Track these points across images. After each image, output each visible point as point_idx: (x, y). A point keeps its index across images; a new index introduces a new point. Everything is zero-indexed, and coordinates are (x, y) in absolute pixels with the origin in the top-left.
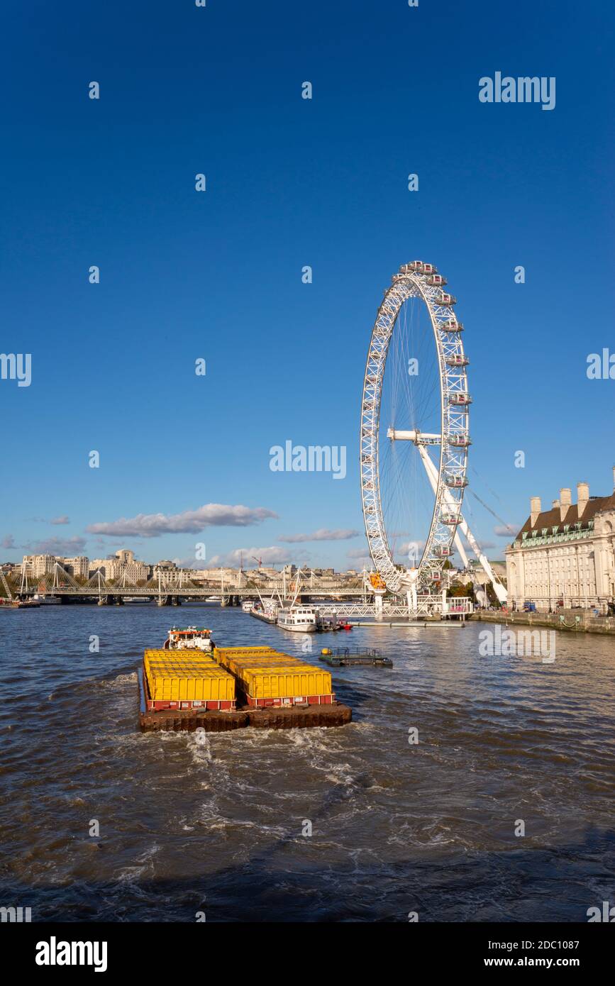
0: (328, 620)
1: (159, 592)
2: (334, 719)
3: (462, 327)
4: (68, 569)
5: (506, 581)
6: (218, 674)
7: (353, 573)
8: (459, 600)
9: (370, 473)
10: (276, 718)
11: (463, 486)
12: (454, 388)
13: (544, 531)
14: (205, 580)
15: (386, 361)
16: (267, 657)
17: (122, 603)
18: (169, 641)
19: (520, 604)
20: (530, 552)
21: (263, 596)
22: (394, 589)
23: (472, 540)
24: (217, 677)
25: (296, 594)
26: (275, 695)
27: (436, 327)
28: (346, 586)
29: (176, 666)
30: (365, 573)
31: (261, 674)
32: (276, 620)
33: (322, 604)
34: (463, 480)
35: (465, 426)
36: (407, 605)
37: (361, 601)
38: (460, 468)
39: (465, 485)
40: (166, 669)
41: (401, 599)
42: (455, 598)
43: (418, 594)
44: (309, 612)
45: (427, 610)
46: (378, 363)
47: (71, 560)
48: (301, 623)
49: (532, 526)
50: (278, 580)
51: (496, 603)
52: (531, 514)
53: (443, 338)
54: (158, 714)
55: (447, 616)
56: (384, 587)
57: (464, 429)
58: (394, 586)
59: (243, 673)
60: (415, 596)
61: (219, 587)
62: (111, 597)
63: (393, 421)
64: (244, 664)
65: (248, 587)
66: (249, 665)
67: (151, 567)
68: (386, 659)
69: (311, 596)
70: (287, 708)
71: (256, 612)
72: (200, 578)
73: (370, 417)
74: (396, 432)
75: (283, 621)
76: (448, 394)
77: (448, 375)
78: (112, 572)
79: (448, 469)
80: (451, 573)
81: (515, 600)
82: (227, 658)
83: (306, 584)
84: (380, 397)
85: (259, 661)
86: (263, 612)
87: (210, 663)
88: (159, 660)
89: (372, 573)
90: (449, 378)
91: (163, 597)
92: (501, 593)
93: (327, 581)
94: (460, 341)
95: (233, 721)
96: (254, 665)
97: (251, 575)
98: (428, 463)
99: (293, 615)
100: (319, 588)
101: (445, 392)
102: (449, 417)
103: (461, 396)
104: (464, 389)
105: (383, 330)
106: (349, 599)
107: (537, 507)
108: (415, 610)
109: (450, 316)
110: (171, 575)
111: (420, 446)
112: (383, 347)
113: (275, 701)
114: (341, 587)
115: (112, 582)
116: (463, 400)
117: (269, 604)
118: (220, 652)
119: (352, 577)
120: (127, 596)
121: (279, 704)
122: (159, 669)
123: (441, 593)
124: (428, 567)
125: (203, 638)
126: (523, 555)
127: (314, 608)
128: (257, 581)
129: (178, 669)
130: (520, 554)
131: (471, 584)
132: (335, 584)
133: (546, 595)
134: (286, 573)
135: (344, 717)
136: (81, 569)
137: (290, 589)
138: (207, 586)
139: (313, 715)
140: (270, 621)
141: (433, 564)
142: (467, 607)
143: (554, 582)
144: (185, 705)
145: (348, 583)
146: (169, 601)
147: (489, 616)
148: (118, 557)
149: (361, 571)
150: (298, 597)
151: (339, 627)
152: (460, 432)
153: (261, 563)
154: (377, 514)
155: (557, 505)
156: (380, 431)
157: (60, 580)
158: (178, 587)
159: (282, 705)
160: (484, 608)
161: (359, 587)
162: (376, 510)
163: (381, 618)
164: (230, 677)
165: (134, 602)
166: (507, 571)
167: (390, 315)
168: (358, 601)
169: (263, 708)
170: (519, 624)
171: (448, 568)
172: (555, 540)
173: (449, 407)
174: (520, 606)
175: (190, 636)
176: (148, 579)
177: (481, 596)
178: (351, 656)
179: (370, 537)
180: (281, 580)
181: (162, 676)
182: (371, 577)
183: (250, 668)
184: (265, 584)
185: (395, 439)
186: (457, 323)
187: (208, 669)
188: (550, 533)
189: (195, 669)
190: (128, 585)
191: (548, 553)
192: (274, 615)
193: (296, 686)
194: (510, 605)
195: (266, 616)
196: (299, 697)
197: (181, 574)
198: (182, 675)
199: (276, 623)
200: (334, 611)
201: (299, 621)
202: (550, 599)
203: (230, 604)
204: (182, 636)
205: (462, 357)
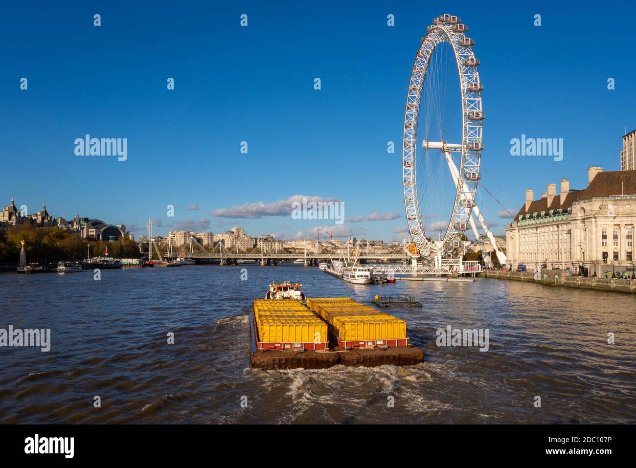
0: (379, 276)
1: (262, 256)
2: (410, 359)
3: (479, 63)
4: (199, 240)
5: (506, 250)
6: (313, 321)
7: (397, 244)
8: (472, 263)
9: (409, 174)
10: (362, 358)
11: (477, 180)
12: (472, 108)
13: (535, 214)
14: (293, 248)
15: (422, 92)
16: (350, 307)
17: (237, 264)
18: (270, 292)
19: (515, 266)
20: (524, 229)
21: (333, 259)
22: (426, 255)
23: (481, 219)
24: (313, 323)
25: (356, 258)
26: (360, 338)
27: (459, 63)
28: (391, 253)
29: (279, 314)
30: (405, 243)
31: (349, 322)
32: (343, 275)
33: (375, 265)
34: (477, 175)
35: (479, 136)
36: (434, 266)
37: (402, 263)
38: (475, 167)
39: (478, 179)
40: (271, 316)
41: (431, 262)
42: (468, 262)
43: (442, 258)
44: (366, 270)
45: (448, 269)
46: (416, 93)
47: (201, 234)
48: (360, 278)
49: (526, 211)
50: (344, 248)
51: (497, 265)
52: (526, 202)
53: (464, 71)
54: (266, 353)
55: (463, 274)
56: (418, 253)
57: (479, 138)
58: (425, 253)
59: (333, 320)
60: (440, 260)
61: (303, 253)
62: (229, 259)
63: (427, 134)
64: (334, 312)
65: (323, 253)
66: (337, 313)
67: (256, 239)
68: (418, 303)
69: (367, 259)
70: (372, 350)
71: (329, 270)
72: (290, 247)
73: (410, 133)
74: (429, 143)
75: (348, 276)
76: (467, 112)
77: (467, 98)
78: (230, 242)
79: (467, 168)
80: (467, 244)
81: (511, 263)
82: (319, 307)
83: (364, 251)
84: (417, 118)
85: (345, 310)
86: (334, 270)
87: (306, 311)
88: (266, 308)
89: (410, 243)
90: (468, 100)
91: (264, 259)
92: (502, 258)
93: (378, 249)
94: (477, 73)
95: (327, 360)
96: (341, 314)
97: (325, 244)
98: (452, 165)
99: (355, 272)
100: (373, 254)
101: (465, 110)
102: (468, 129)
103: (477, 113)
104: (479, 108)
105: (420, 69)
106: (393, 262)
107: (530, 197)
108: (440, 270)
109: (470, 54)
110: (270, 245)
111: (446, 153)
112: (420, 81)
113: (360, 343)
114: (388, 253)
115: (229, 249)
116: (478, 116)
117: (338, 265)
118: (312, 302)
119: (396, 246)
120: (240, 259)
121: (364, 346)
122: (266, 316)
123: (459, 258)
124: (451, 239)
125: (295, 290)
126: (519, 232)
127: (369, 268)
128: (329, 249)
129: (281, 317)
130: (517, 231)
131: (481, 251)
132: (384, 251)
133: (535, 260)
134: (350, 243)
135: (418, 358)
136: (208, 241)
137: (352, 254)
138: (295, 252)
139: (393, 356)
140: (338, 276)
141: (454, 236)
142: (477, 268)
143: (540, 251)
144: (287, 347)
145: (393, 250)
146: (269, 262)
147: (492, 274)
148: (233, 233)
149: (402, 242)
150: (358, 260)
151: (386, 281)
152: (476, 141)
153: (332, 236)
154: (414, 203)
155: (545, 196)
156: (418, 144)
157: (194, 248)
158: (275, 253)
159: (366, 347)
160: (489, 268)
161: (401, 254)
162: (413, 201)
163: (416, 275)
164: (324, 324)
165: (244, 263)
166: (507, 242)
167: (426, 57)
168: (400, 263)
169: (351, 349)
170: (514, 280)
171: (464, 240)
172: (542, 221)
173: (468, 122)
174: (515, 267)
175: (286, 289)
176: (254, 247)
177: (487, 259)
178: (394, 301)
179: (410, 219)
180: (346, 248)
181: (268, 323)
182: (409, 246)
183: (338, 316)
184: (335, 251)
185: (428, 147)
186: (475, 60)
187: (304, 316)
188: (539, 216)
189: (294, 317)
190: (241, 252)
191: (537, 230)
192: (342, 272)
193: (378, 332)
194: (508, 267)
195: (335, 273)
196: (380, 340)
197: (277, 244)
198: (284, 322)
199: (343, 278)
200: (383, 270)
201: (358, 276)
202: (537, 263)
203: (310, 265)
204: (280, 289)
205: (479, 85)
